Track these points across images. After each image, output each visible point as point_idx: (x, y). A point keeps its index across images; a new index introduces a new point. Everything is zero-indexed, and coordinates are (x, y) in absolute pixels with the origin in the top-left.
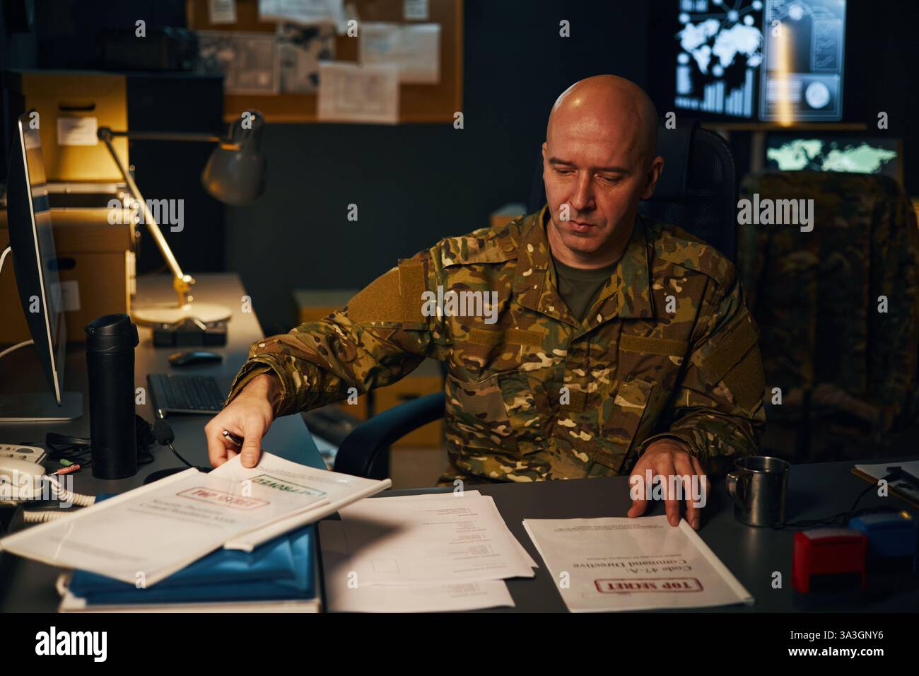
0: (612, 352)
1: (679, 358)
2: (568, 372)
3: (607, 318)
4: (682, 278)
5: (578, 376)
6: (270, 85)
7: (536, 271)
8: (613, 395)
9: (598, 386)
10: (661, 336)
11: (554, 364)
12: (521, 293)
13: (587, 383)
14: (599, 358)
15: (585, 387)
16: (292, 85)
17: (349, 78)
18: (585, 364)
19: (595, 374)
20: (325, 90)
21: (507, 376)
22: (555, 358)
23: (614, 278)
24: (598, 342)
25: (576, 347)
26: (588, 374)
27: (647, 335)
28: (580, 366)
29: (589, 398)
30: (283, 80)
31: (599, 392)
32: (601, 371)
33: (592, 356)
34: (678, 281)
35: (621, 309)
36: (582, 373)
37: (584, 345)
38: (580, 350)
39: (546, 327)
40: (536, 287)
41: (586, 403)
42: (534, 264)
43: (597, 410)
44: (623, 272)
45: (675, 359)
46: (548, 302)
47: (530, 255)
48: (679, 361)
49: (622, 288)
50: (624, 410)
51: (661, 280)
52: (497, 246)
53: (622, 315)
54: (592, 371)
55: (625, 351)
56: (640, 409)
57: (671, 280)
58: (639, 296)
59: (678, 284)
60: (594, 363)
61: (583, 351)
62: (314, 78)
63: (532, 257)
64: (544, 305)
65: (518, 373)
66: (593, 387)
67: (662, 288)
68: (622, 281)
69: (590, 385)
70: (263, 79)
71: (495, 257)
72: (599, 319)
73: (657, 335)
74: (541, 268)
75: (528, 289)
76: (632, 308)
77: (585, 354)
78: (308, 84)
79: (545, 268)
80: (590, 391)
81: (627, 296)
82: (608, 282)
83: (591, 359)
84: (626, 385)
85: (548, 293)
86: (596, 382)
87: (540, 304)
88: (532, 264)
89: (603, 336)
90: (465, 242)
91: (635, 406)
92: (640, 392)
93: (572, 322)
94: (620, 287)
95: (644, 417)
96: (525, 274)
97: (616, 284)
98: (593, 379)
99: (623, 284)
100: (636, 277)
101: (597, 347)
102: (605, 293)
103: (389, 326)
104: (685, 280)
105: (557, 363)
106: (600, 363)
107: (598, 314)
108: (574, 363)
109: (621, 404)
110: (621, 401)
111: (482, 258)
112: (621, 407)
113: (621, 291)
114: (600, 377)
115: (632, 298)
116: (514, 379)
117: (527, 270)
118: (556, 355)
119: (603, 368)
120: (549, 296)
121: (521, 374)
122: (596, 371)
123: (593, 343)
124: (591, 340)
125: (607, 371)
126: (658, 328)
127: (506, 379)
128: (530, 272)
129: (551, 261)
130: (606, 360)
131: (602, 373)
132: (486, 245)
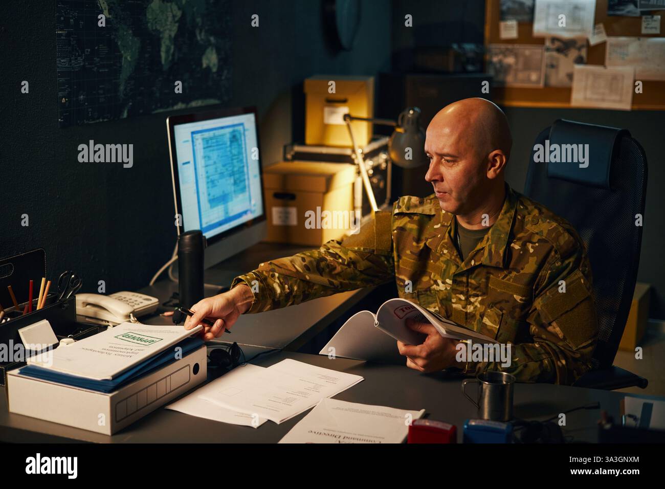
0: (482, 286)
1: (520, 297)
2: (453, 296)
3: (477, 264)
4: (535, 243)
5: (460, 299)
6: (538, 82)
7: (443, 226)
8: (482, 316)
9: (474, 308)
10: (511, 280)
11: (446, 289)
12: (430, 238)
13: (466, 305)
14: (475, 289)
15: (464, 308)
16: (554, 81)
17: (596, 76)
18: (465, 292)
19: (472, 300)
20: (576, 85)
21: (423, 293)
22: (447, 285)
23: (486, 237)
24: (474, 279)
25: (459, 279)
26: (467, 299)
27: (503, 279)
28: (462, 293)
29: (468, 316)
30: (547, 77)
31: (474, 312)
32: (476, 298)
33: (470, 287)
34: (533, 245)
35: (484, 259)
36: (463, 297)
37: (464, 279)
38: (461, 282)
39: (444, 263)
40: (439, 236)
41: (466, 319)
42: (443, 221)
43: (473, 325)
44: (492, 234)
45: (518, 298)
46: (444, 247)
47: (442, 215)
48: (521, 300)
49: (489, 245)
50: (489, 328)
51: (520, 243)
52: (432, 204)
53: (484, 263)
54: (470, 297)
55: (492, 287)
56: (496, 328)
57: (528, 244)
58: (497, 252)
59: (532, 247)
60: (472, 292)
61: (464, 283)
62: (570, 76)
63: (443, 217)
64: (441, 248)
65: (430, 291)
66: (470, 309)
67: (520, 248)
68: (490, 240)
69: (469, 306)
70: (534, 77)
71: (428, 211)
72: (473, 263)
73: (509, 280)
74: (446, 224)
75: (435, 236)
76: (491, 259)
77: (465, 285)
78: (566, 80)
79: (448, 225)
80: (469, 311)
81: (490, 250)
82: (481, 239)
83: (470, 289)
84: (489, 311)
85: (446, 241)
86: (473, 305)
87: (439, 248)
88: (441, 221)
89: (477, 275)
90: (409, 200)
91: (494, 326)
92: (496, 316)
93: (458, 263)
94: (488, 243)
95: (499, 334)
96: (436, 227)
97: (486, 242)
98: (471, 303)
99: (490, 242)
100: (499, 238)
101: (473, 281)
102: (479, 247)
103: (366, 251)
104: (537, 244)
105: (448, 289)
106: (475, 292)
107: (472, 259)
108: (458, 290)
109: (486, 323)
110: (486, 321)
111: (419, 210)
112: (486, 325)
113: (487, 247)
114: (475, 302)
115: (493, 252)
116: (428, 295)
117: (437, 224)
118: (447, 283)
119: (477, 296)
120: (446, 243)
121: (432, 292)
122: (473, 298)
123: (471, 278)
124: (470, 277)
125: (480, 298)
126: (511, 275)
127: (422, 294)
128: (439, 225)
129: (453, 221)
130: (480, 291)
131: (477, 299)
132: (425, 203)
